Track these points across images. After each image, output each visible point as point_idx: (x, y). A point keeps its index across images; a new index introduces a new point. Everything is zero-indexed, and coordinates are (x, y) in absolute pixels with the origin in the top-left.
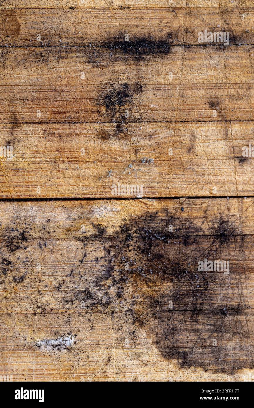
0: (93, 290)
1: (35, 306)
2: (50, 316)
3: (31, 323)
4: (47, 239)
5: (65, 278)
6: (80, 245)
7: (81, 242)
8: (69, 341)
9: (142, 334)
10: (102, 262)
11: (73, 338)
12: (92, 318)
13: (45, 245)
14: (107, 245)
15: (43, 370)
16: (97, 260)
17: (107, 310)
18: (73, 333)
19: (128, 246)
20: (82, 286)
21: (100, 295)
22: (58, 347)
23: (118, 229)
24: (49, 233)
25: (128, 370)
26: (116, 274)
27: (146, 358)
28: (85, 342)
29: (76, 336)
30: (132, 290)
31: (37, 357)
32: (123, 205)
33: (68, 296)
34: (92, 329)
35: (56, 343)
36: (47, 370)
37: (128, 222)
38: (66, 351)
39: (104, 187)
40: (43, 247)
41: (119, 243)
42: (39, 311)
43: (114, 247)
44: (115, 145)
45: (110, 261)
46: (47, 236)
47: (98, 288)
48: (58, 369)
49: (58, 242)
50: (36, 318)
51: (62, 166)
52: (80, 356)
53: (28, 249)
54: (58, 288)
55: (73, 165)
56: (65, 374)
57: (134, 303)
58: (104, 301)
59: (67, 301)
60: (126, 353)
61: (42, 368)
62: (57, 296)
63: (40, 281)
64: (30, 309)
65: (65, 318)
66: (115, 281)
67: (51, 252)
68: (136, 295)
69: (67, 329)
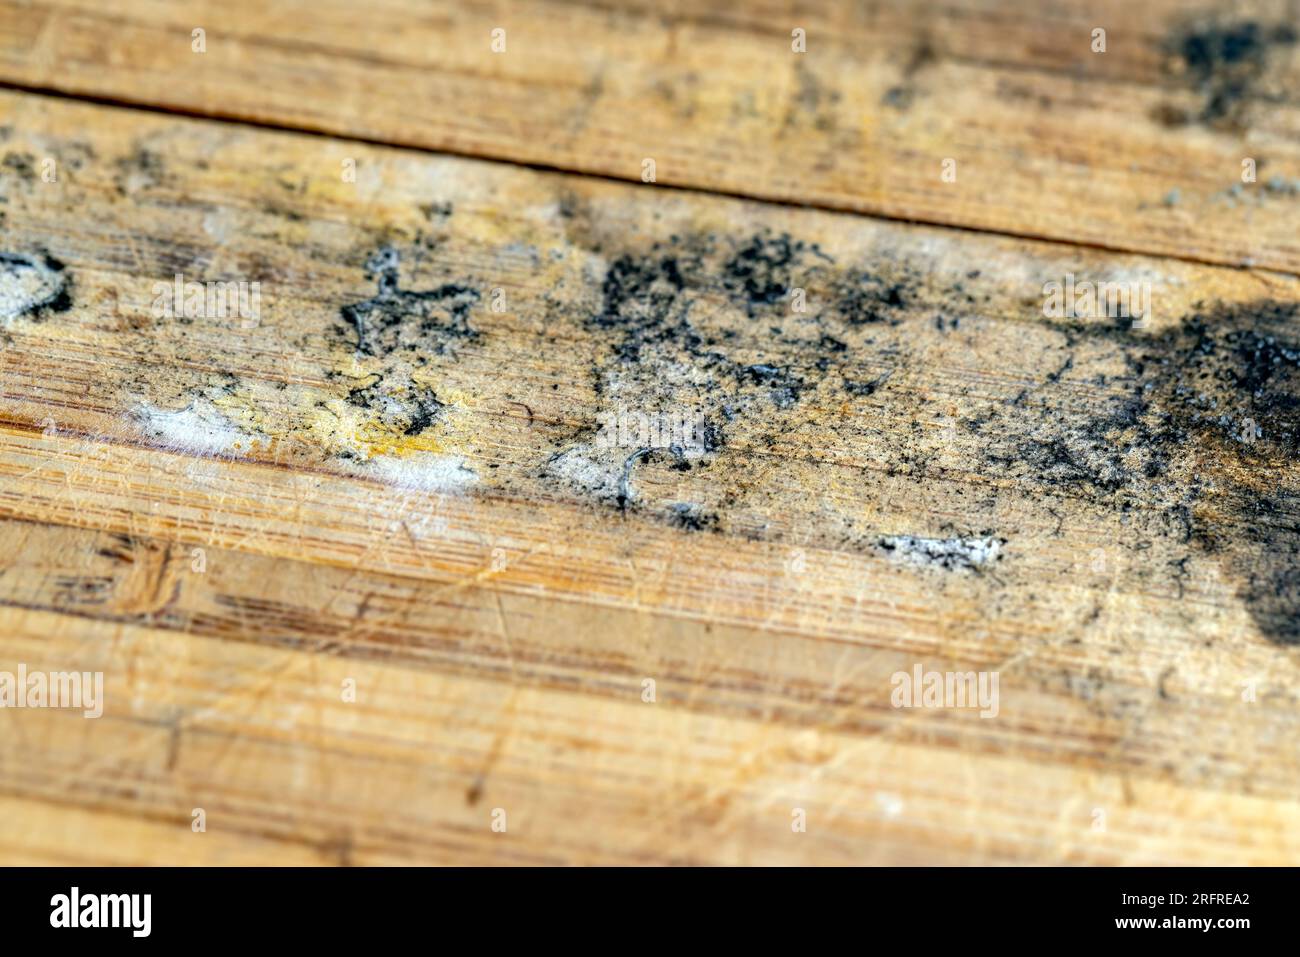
0: (1077, 444)
1: (896, 456)
2: (937, 485)
3: (874, 491)
4: (963, 314)
5: (997, 406)
6: (1057, 339)
7: (1061, 335)
8: (982, 551)
9: (1208, 571)
10: (1117, 388)
11: (996, 545)
12: (1061, 509)
13: (954, 324)
14: (1138, 353)
15: (886, 605)
16: (1101, 380)
17: (1108, 498)
18: (998, 535)
19: (1199, 364)
20: (1045, 432)
21: (1094, 460)
22: (948, 560)
23: (1176, 322)
24: (970, 299)
25: (1152, 649)
26: (1152, 421)
27: (1210, 629)
28: (1031, 561)
29: (1004, 541)
30: (1193, 464)
31: (876, 572)
32: (1200, 275)
33: (1000, 449)
34: (1057, 532)
35: (941, 548)
36: (900, 608)
37: (1207, 312)
38: (967, 572)
39: (1150, 228)
40: (948, 329)
41: (1172, 354)
42: (905, 467)
43: (1158, 361)
44: (1197, 141)
45: (1140, 391)
46: (963, 305)
47: (1093, 443)
48: (935, 610)
49: (993, 324)
50: (893, 482)
51: (1037, 164)
52: (1008, 590)
53: (901, 327)
54: (974, 426)
55: (1068, 168)
56: (952, 627)
57: (1195, 494)
58: (1106, 474)
59: (993, 459)
60: (1151, 607)
61: (885, 599)
62: (964, 442)
63: (923, 400)
64: (881, 460)
65: (981, 495)
66: (1147, 436)
67: (969, 342)
68: (1204, 477)
69: (981, 520)
